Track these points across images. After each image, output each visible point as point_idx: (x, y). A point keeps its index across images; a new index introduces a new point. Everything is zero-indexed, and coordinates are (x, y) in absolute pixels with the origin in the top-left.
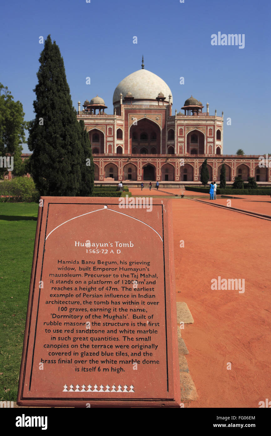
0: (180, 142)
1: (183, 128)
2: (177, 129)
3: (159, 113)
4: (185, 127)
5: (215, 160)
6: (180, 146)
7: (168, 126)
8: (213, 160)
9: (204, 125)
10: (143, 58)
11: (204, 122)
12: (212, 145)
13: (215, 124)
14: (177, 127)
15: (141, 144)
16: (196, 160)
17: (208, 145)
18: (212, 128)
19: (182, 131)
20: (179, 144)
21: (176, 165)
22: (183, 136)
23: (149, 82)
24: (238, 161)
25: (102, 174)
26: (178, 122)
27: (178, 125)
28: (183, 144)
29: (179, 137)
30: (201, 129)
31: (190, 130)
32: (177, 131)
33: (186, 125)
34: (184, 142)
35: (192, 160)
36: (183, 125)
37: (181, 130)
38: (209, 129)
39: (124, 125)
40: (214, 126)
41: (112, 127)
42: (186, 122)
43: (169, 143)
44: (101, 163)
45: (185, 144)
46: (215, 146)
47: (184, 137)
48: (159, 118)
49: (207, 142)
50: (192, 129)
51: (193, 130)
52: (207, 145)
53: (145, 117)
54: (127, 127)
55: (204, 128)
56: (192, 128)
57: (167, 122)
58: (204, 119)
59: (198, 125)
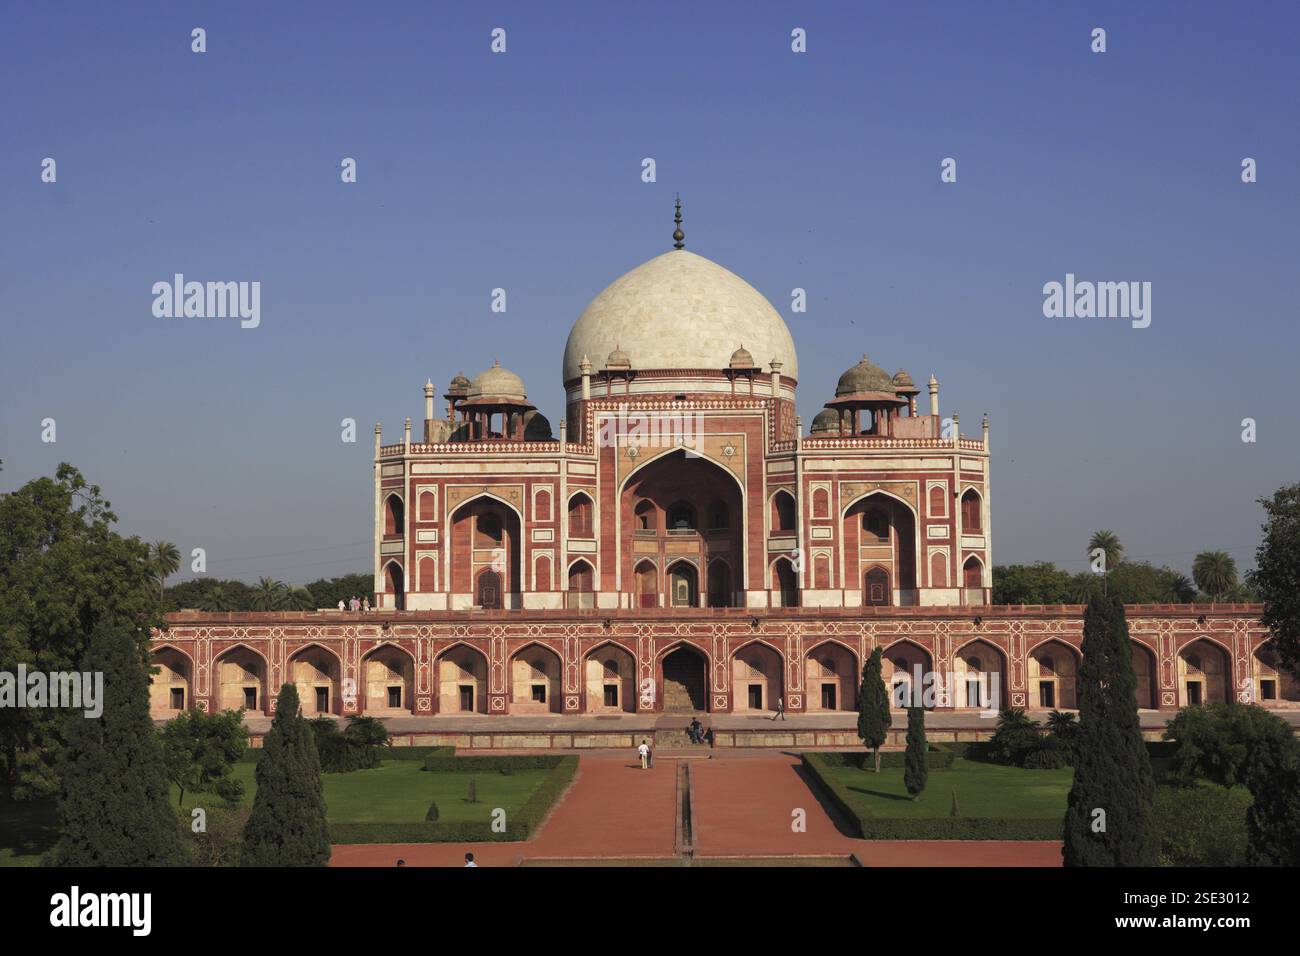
0: (817, 543)
1: (827, 486)
2: (806, 494)
3: (735, 430)
4: (835, 485)
5: (942, 627)
6: (815, 559)
7: (769, 480)
9: (913, 476)
10: (678, 207)
11: (909, 464)
12: (945, 550)
13: (953, 469)
14: (806, 485)
15: (669, 547)
16: (867, 628)
17: (932, 550)
18: (943, 484)
19: (826, 502)
20: (815, 551)
21: (789, 650)
22: (830, 518)
23: (698, 302)
24: (1034, 627)
25: (498, 688)
26: (809, 465)
27: (807, 479)
28: (828, 551)
29: (815, 523)
30: (901, 491)
31: (856, 494)
32: (806, 498)
33: (841, 477)
34: (834, 543)
35: (849, 628)
36: (826, 478)
37: (820, 495)
38: (931, 491)
39: (598, 478)
40: (951, 478)
41: (549, 488)
42: (840, 465)
43: (777, 545)
44: (498, 643)
45: (836, 550)
46: (959, 556)
47: (834, 523)
48: (734, 447)
49: (926, 542)
50: (863, 491)
51: (868, 495)
52: (924, 554)
54: (611, 484)
55: (910, 485)
56: (863, 488)
57: (767, 463)
58: (912, 450)
59: (889, 477)
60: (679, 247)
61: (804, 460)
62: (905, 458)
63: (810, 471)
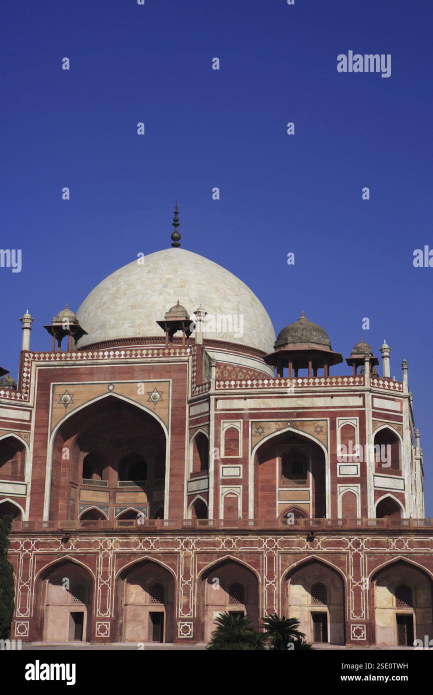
0: (226, 482)
1: (238, 425)
2: (217, 433)
3: (161, 377)
4: (246, 424)
5: (271, 543)
6: (225, 498)
7: (191, 423)
8: (260, 544)
9: (323, 414)
10: (176, 213)
11: (320, 402)
12: (356, 489)
13: (364, 406)
14: (218, 424)
15: (120, 497)
16: (187, 544)
17: (342, 489)
18: (354, 422)
19: (237, 440)
20: (224, 490)
22: (241, 456)
23: (169, 280)
26: (221, 404)
27: (218, 418)
28: (238, 490)
29: (225, 461)
30: (311, 429)
31: (267, 432)
32: (217, 437)
33: (252, 416)
34: (244, 482)
36: (238, 416)
37: (232, 434)
38: (342, 428)
39: (33, 424)
40: (362, 415)
42: (251, 404)
43: (194, 486)
45: (246, 489)
46: (371, 496)
47: (245, 461)
48: (161, 393)
49: (336, 481)
50: (273, 430)
51: (278, 433)
52: (334, 493)
53: (110, 391)
54: (43, 430)
55: (320, 423)
56: (274, 426)
57: (190, 406)
58: (323, 388)
59: (300, 415)
60: (175, 246)
61: (216, 400)
62: (316, 396)
63: (222, 410)
